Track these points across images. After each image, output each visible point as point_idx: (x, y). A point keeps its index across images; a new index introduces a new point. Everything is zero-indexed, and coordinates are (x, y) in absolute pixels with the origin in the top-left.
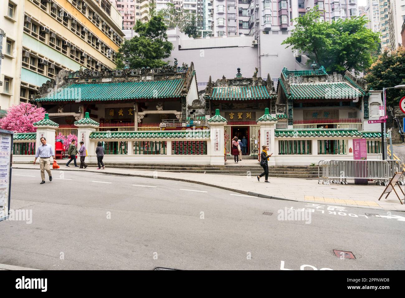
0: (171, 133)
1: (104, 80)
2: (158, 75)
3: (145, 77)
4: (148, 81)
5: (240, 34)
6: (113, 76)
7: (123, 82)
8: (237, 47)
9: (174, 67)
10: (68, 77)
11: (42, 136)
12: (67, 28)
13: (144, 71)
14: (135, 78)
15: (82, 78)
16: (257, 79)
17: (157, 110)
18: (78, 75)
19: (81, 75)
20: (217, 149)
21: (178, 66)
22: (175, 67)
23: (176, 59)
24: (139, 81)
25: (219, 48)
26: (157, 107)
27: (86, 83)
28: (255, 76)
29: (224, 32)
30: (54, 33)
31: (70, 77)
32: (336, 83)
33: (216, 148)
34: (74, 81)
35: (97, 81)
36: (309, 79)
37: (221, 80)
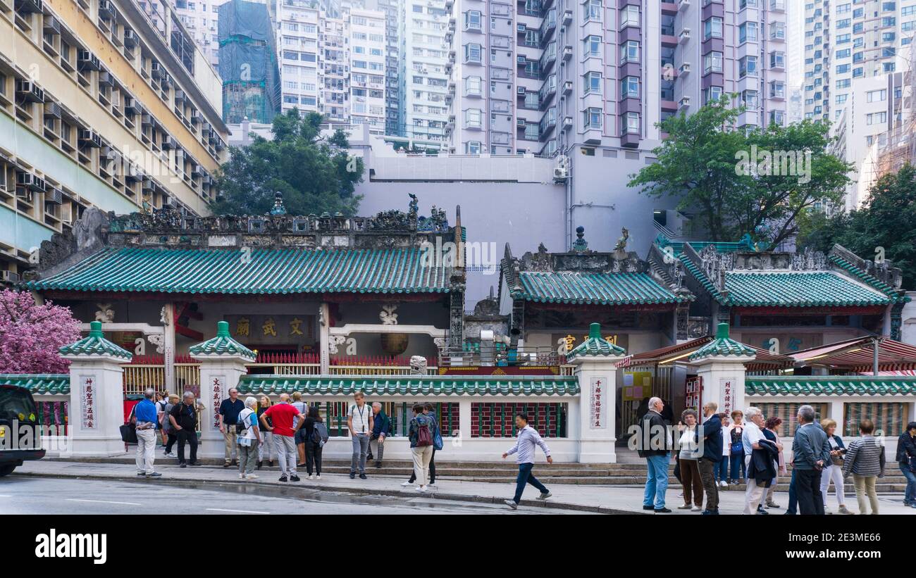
0: (471, 382)
1: (215, 241)
2: (367, 235)
3: (329, 238)
4: (340, 248)
5: (521, 152)
6: (239, 231)
7: (270, 248)
8: (516, 181)
9: (409, 215)
10: (106, 228)
11: (89, 385)
12: (88, 95)
13: (327, 222)
14: (301, 240)
15: (150, 232)
16: (626, 256)
17: (381, 322)
18: (137, 223)
19: (145, 225)
20: (598, 423)
21: (419, 214)
22: (412, 216)
23: (413, 196)
24: (314, 248)
25: (470, 181)
26: (383, 314)
27: (162, 248)
28: (621, 247)
29: (481, 144)
30: (55, 104)
31: (116, 228)
32: (812, 272)
33: (596, 420)
34: (126, 239)
35: (195, 242)
36: (751, 260)
37: (536, 254)
